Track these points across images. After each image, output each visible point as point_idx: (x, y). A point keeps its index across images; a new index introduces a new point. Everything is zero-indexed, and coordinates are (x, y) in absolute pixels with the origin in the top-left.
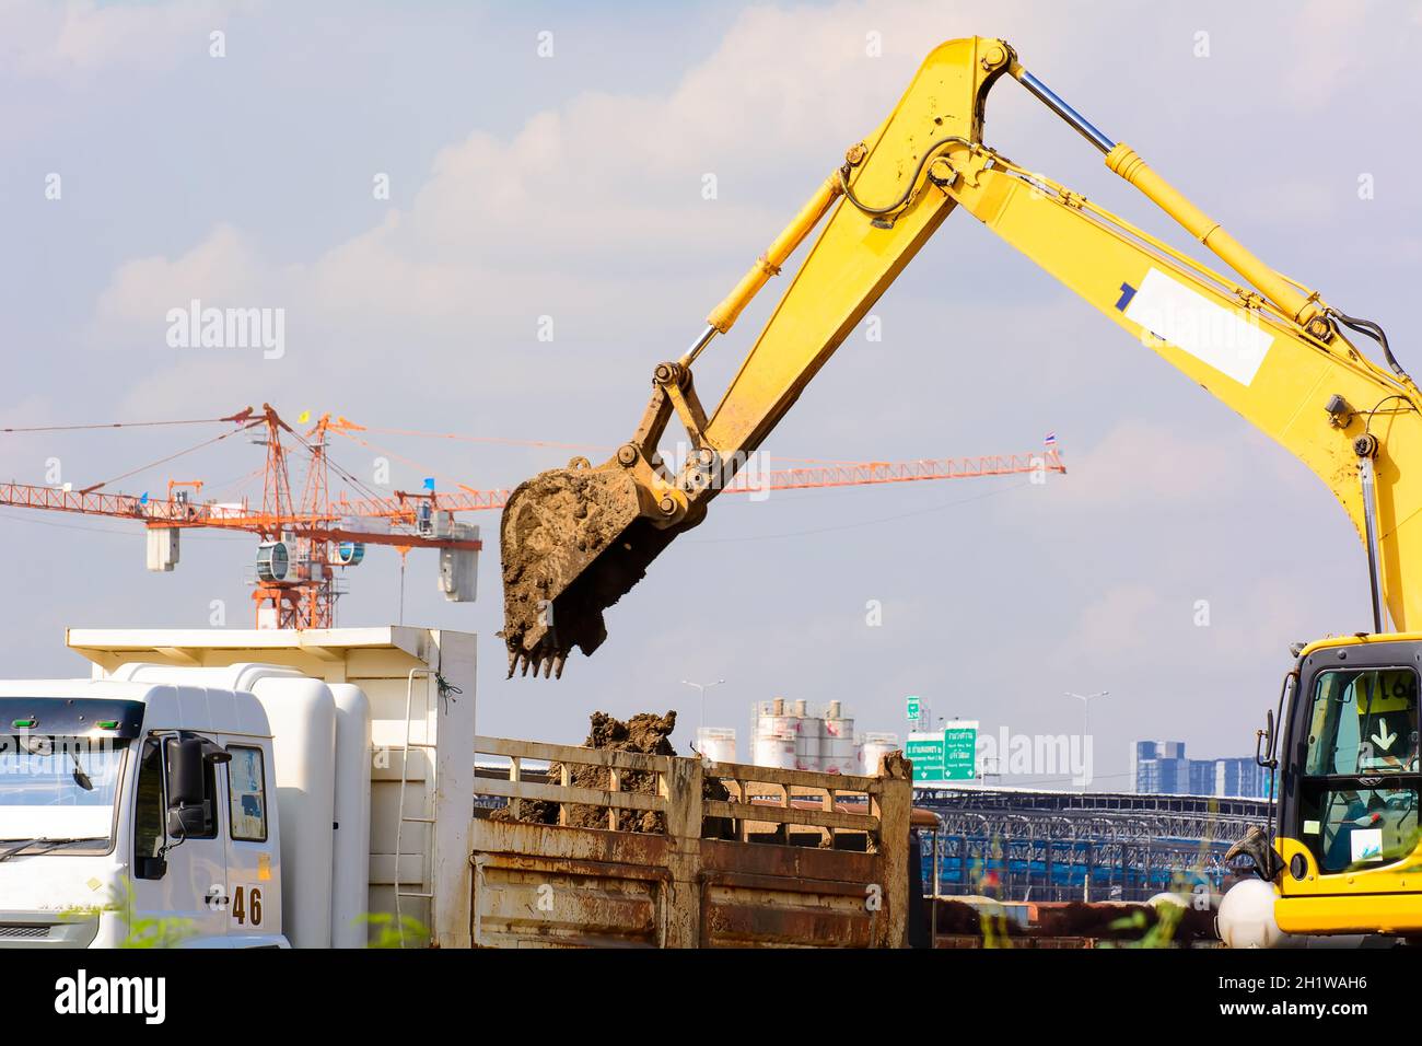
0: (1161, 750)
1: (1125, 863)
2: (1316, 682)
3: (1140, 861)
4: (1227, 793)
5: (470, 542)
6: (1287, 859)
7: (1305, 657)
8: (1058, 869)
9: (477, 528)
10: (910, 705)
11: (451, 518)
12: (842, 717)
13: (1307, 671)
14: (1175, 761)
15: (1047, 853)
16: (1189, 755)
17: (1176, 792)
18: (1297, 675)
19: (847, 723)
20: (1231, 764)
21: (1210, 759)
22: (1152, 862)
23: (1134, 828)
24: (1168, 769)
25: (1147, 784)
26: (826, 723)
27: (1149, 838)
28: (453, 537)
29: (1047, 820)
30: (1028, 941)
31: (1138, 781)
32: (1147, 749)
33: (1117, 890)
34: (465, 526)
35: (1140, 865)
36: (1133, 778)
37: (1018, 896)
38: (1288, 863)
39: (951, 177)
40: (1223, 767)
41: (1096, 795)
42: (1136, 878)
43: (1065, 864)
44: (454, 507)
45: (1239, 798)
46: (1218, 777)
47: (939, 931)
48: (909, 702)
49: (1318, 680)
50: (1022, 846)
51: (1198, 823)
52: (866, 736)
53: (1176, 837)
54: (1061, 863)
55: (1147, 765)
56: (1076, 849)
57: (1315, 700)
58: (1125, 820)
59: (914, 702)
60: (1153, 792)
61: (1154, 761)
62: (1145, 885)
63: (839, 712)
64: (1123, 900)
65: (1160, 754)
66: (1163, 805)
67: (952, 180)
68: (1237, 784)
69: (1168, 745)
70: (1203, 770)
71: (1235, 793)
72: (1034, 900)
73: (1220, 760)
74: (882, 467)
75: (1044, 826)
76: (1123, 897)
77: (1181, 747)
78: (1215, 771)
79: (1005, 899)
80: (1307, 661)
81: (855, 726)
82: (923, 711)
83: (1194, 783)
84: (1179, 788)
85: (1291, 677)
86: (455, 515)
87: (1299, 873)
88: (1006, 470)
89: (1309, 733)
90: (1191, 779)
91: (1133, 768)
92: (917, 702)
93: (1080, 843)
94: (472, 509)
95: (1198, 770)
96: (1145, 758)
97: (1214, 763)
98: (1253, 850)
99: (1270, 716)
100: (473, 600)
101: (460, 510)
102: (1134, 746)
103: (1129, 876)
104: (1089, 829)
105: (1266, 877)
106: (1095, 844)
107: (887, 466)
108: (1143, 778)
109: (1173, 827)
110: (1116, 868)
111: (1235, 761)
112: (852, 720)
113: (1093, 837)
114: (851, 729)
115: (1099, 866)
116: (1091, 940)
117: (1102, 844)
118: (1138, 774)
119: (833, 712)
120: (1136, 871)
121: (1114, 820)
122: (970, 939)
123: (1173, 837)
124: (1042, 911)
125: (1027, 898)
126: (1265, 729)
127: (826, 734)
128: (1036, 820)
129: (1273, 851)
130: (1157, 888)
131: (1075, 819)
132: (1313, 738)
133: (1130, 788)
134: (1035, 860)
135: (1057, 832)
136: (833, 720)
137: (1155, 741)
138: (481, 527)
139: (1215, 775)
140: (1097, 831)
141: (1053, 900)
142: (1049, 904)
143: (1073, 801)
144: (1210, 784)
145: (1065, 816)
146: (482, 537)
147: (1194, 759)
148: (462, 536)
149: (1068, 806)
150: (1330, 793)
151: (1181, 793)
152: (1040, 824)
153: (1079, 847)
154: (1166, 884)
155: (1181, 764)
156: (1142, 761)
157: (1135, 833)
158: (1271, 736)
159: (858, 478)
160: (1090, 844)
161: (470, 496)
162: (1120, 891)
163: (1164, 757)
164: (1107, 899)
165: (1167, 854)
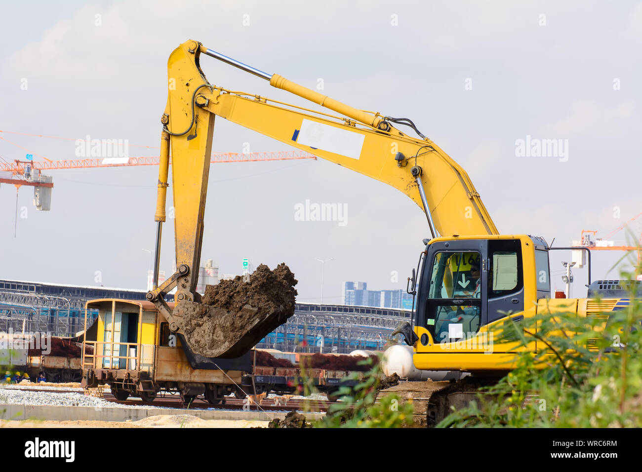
0: (356, 286)
1: (339, 336)
2: (434, 256)
3: (345, 336)
4: (385, 306)
5: (48, 184)
6: (420, 336)
7: (430, 245)
8: (308, 338)
9: (51, 177)
10: (244, 262)
11: (40, 172)
12: (213, 267)
13: (431, 252)
14: (362, 291)
15: (304, 331)
16: (369, 288)
17: (362, 305)
18: (426, 253)
19: (215, 270)
20: (388, 293)
21: (378, 290)
22: (351, 336)
23: (344, 321)
24: (359, 294)
25: (349, 301)
26: (206, 270)
27: (349, 325)
28: (40, 181)
29: (305, 316)
30: (295, 370)
31: (345, 300)
32: (350, 285)
33: (335, 348)
34: (46, 177)
35: (346, 337)
36: (343, 298)
37: (290, 350)
38: (420, 338)
39: (206, 102)
40: (384, 294)
41: (327, 305)
42: (344, 343)
43: (312, 336)
44: (41, 168)
45: (391, 308)
46: (381, 299)
47: (257, 365)
48: (243, 261)
49: (436, 256)
50: (293, 327)
51: (373, 319)
52: (223, 276)
53: (362, 325)
54: (310, 336)
55: (350, 292)
56: (317, 330)
57: (434, 265)
58: (339, 317)
59: (246, 261)
60: (352, 305)
61: (353, 291)
62: (348, 346)
63: (212, 264)
64: (338, 353)
65: (355, 288)
66: (357, 310)
67: (207, 103)
68: (390, 302)
69: (360, 283)
70: (375, 295)
71: (389, 306)
72: (297, 352)
73: (382, 291)
74: (234, 155)
75: (303, 318)
76: (338, 351)
77: (365, 285)
78: (380, 296)
79: (284, 351)
80: (431, 247)
81: (219, 271)
82: (250, 265)
83: (370, 301)
84: (363, 303)
85: (423, 254)
86: (41, 171)
87: (425, 342)
88: (290, 158)
89: (431, 280)
90: (369, 299)
91: (343, 294)
92: (247, 261)
93: (319, 327)
94: (49, 169)
95: (373, 295)
96: (349, 289)
97: (380, 292)
98: (404, 332)
99: (414, 271)
100: (49, 210)
101: (44, 169)
102: (344, 284)
103: (341, 342)
104: (323, 321)
105: (410, 343)
106: (326, 327)
107: (236, 155)
108: (348, 299)
109: (360, 320)
110: (335, 339)
111: (390, 291)
112: (218, 269)
113: (325, 324)
114: (217, 273)
115: (327, 337)
116: (324, 370)
117: (329, 328)
118: (345, 297)
119: (209, 264)
120: (344, 340)
121: (335, 317)
122: (269, 369)
123: (360, 325)
124: (301, 356)
125: (294, 351)
126: (411, 277)
127: (206, 275)
128: (300, 316)
129: (413, 333)
130: (353, 348)
131: (317, 316)
132: (432, 281)
133: (342, 303)
134: (299, 334)
135: (309, 322)
136: (209, 268)
137: (354, 282)
138: (53, 177)
139: (380, 298)
140: (327, 322)
141: (306, 352)
142: (305, 354)
143: (317, 308)
144: (378, 302)
145: (312, 314)
146: (53, 181)
147: (370, 290)
148: (44, 181)
149: (314, 310)
150: (439, 307)
151: (365, 305)
152: (301, 318)
153: (319, 328)
154: (357, 346)
155: (365, 292)
156: (348, 291)
157: (344, 323)
158: (414, 280)
159: (224, 160)
160: (323, 327)
161: (49, 163)
162: (337, 349)
163: (357, 289)
164: (330, 352)
165: (358, 333)
